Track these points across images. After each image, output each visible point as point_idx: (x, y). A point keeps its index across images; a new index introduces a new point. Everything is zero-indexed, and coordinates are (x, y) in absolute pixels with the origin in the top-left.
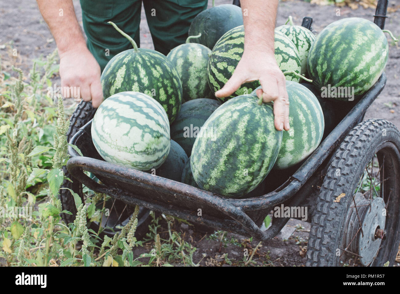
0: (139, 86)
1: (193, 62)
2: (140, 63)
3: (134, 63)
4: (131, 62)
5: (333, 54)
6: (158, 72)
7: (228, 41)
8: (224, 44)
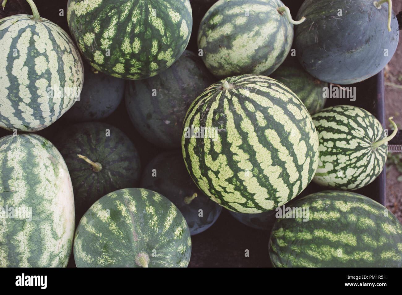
0: (94, 40)
1: (234, 48)
2: (119, 18)
3: (113, 11)
5: (298, 255)
6: (132, 48)
7: (232, 117)
8: (227, 112)
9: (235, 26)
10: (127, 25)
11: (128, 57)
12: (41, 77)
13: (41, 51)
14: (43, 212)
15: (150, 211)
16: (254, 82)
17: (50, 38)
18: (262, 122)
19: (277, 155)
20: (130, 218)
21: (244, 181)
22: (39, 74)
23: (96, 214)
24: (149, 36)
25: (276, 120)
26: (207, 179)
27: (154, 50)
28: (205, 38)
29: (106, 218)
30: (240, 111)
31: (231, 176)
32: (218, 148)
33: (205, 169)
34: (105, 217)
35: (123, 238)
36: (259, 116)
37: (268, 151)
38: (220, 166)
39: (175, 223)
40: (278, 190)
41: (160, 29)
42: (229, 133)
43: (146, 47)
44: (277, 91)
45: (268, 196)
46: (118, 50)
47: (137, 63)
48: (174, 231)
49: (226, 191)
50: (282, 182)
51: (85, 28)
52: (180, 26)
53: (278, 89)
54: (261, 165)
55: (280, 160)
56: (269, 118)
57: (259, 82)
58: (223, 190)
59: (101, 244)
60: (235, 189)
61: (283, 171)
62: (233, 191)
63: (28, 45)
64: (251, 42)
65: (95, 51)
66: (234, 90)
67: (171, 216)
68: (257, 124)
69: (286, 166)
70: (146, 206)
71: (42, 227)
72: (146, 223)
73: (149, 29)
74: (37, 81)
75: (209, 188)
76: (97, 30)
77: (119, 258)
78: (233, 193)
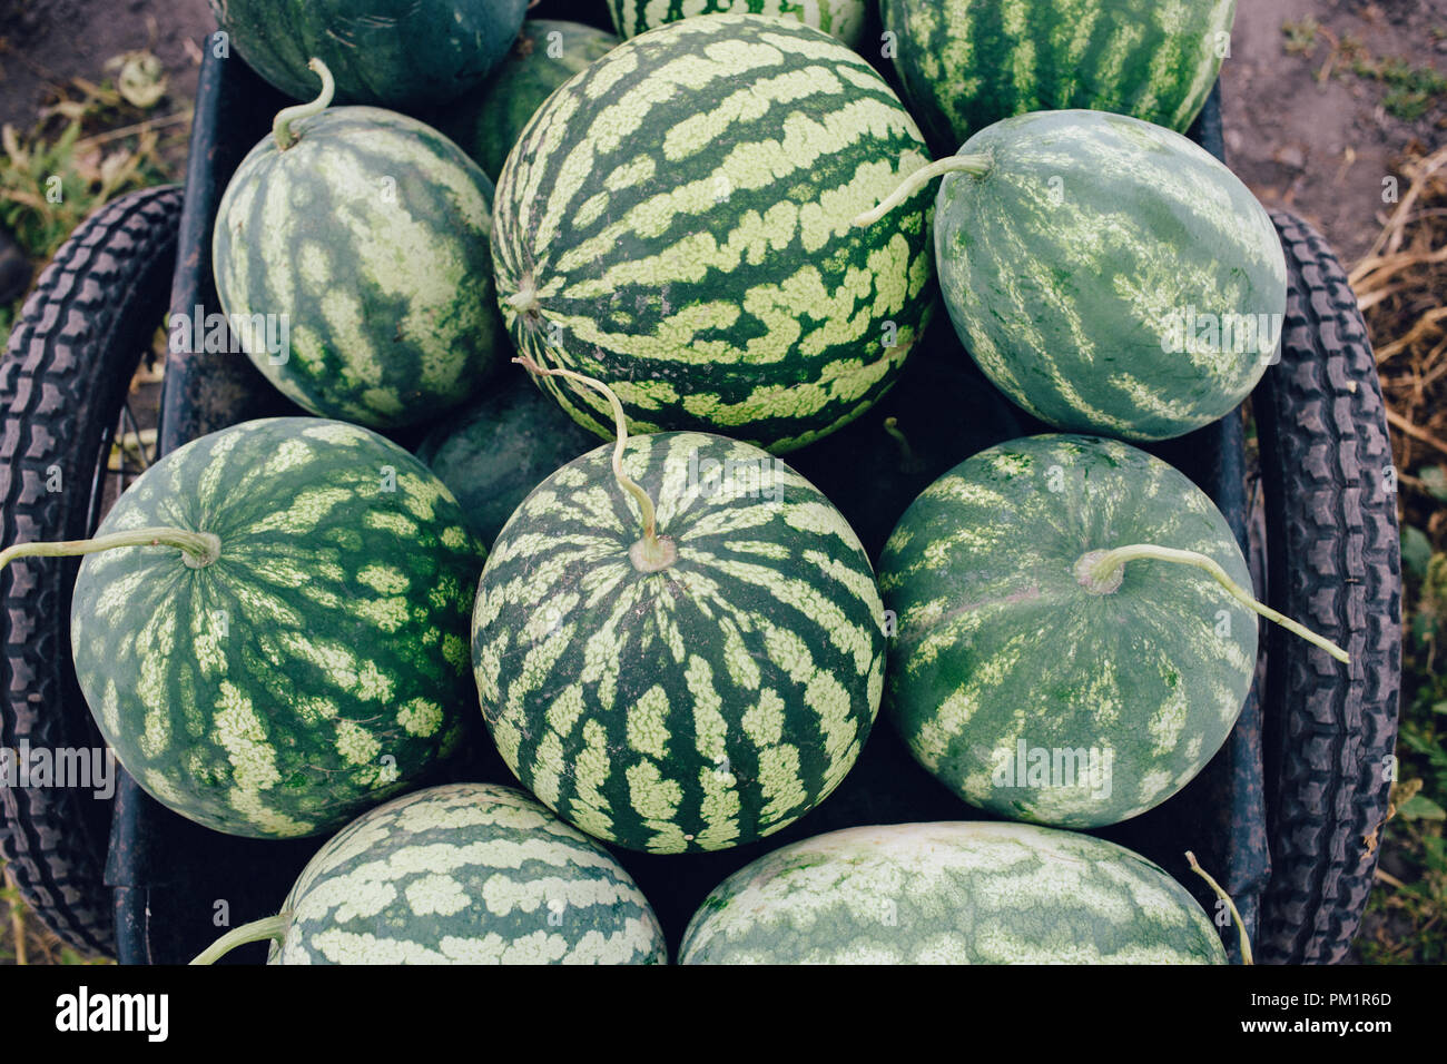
0: (363, 726)
1: (406, 290)
2: (290, 629)
3: (266, 648)
4: (247, 652)
6: (391, 596)
7: (622, 266)
8: (606, 285)
9: (334, 284)
10: (316, 603)
11: (422, 613)
12: (477, 898)
13: (390, 894)
14: (944, 899)
15: (942, 553)
16: (515, 208)
17: (348, 872)
18: (642, 169)
19: (748, 125)
20: (965, 616)
21: (832, 234)
22: (466, 901)
23: (953, 738)
24: (355, 535)
25: (635, 127)
26: (827, 363)
27: (401, 526)
28: (368, 394)
29: (966, 701)
30: (606, 241)
31: (817, 276)
32: (723, 314)
33: (794, 369)
34: (961, 706)
35: (1030, 634)
36: (620, 179)
37: (736, 150)
38: (784, 309)
39: (983, 476)
40: (865, 131)
41: (330, 501)
42: (677, 277)
43: (390, 550)
44: (545, 133)
45: (885, 164)
46: (396, 644)
47: (441, 587)
48: (1009, 478)
49: (870, 300)
50: (837, 114)
51: (321, 753)
52: (326, 443)
53: (538, 133)
54: (780, 175)
55: (765, 117)
56: (629, 150)
57: (514, 193)
58: (866, 309)
59: (1053, 711)
60: (862, 266)
61: (803, 109)
62: (866, 276)
63: (368, 937)
64: (386, 233)
65: (397, 727)
66: (538, 271)
67: (957, 489)
68: (649, 184)
69: (784, 99)
70: (923, 568)
71: (995, 903)
72: (979, 563)
73: (329, 535)
74: (491, 908)
75: (859, 362)
76: (328, 709)
77: (1095, 647)
78: (875, 275)
